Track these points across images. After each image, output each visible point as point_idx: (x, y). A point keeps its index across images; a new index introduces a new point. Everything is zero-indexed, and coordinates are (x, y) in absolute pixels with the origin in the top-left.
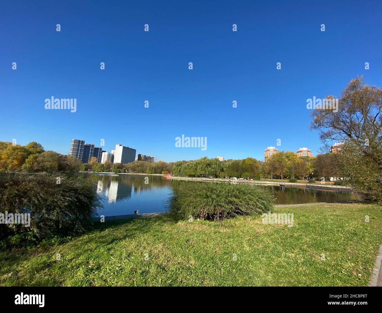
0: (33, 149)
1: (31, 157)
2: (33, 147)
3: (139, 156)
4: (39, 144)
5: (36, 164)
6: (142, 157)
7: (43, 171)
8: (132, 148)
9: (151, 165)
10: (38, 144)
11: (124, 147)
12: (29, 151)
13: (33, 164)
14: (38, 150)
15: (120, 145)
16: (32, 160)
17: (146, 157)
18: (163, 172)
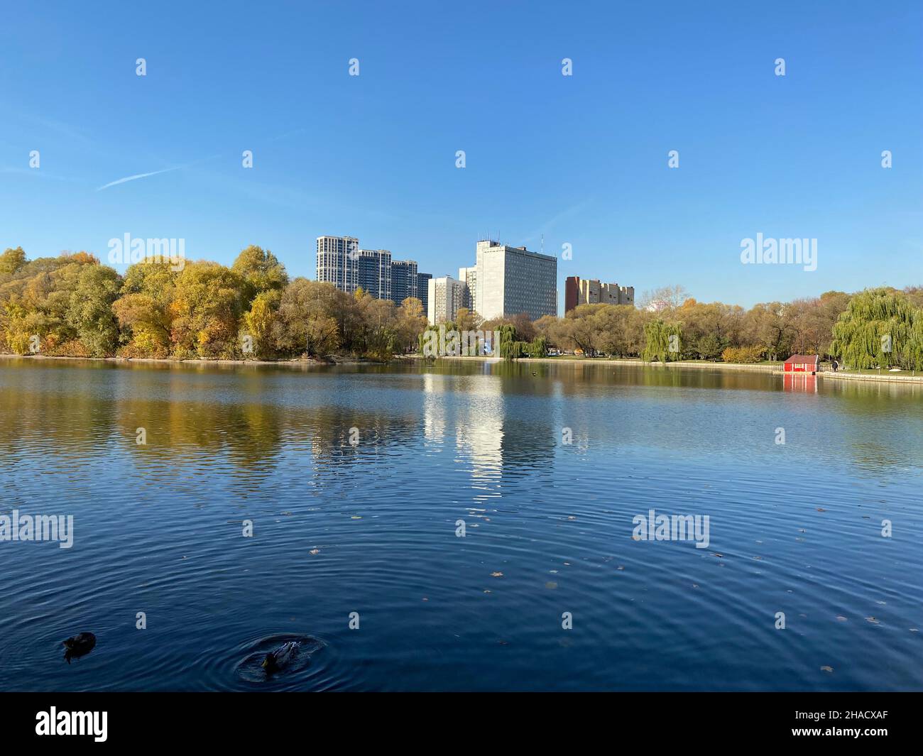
0: (256, 273)
1: (260, 302)
2: (255, 267)
3: (572, 284)
4: (268, 253)
5: (277, 328)
6: (585, 288)
7: (298, 354)
8: (541, 252)
9: (662, 323)
10: (266, 254)
11: (509, 251)
12: (246, 284)
13: (269, 328)
14: (273, 277)
15: (494, 244)
16: (264, 315)
17: (601, 290)
18: (728, 353)
